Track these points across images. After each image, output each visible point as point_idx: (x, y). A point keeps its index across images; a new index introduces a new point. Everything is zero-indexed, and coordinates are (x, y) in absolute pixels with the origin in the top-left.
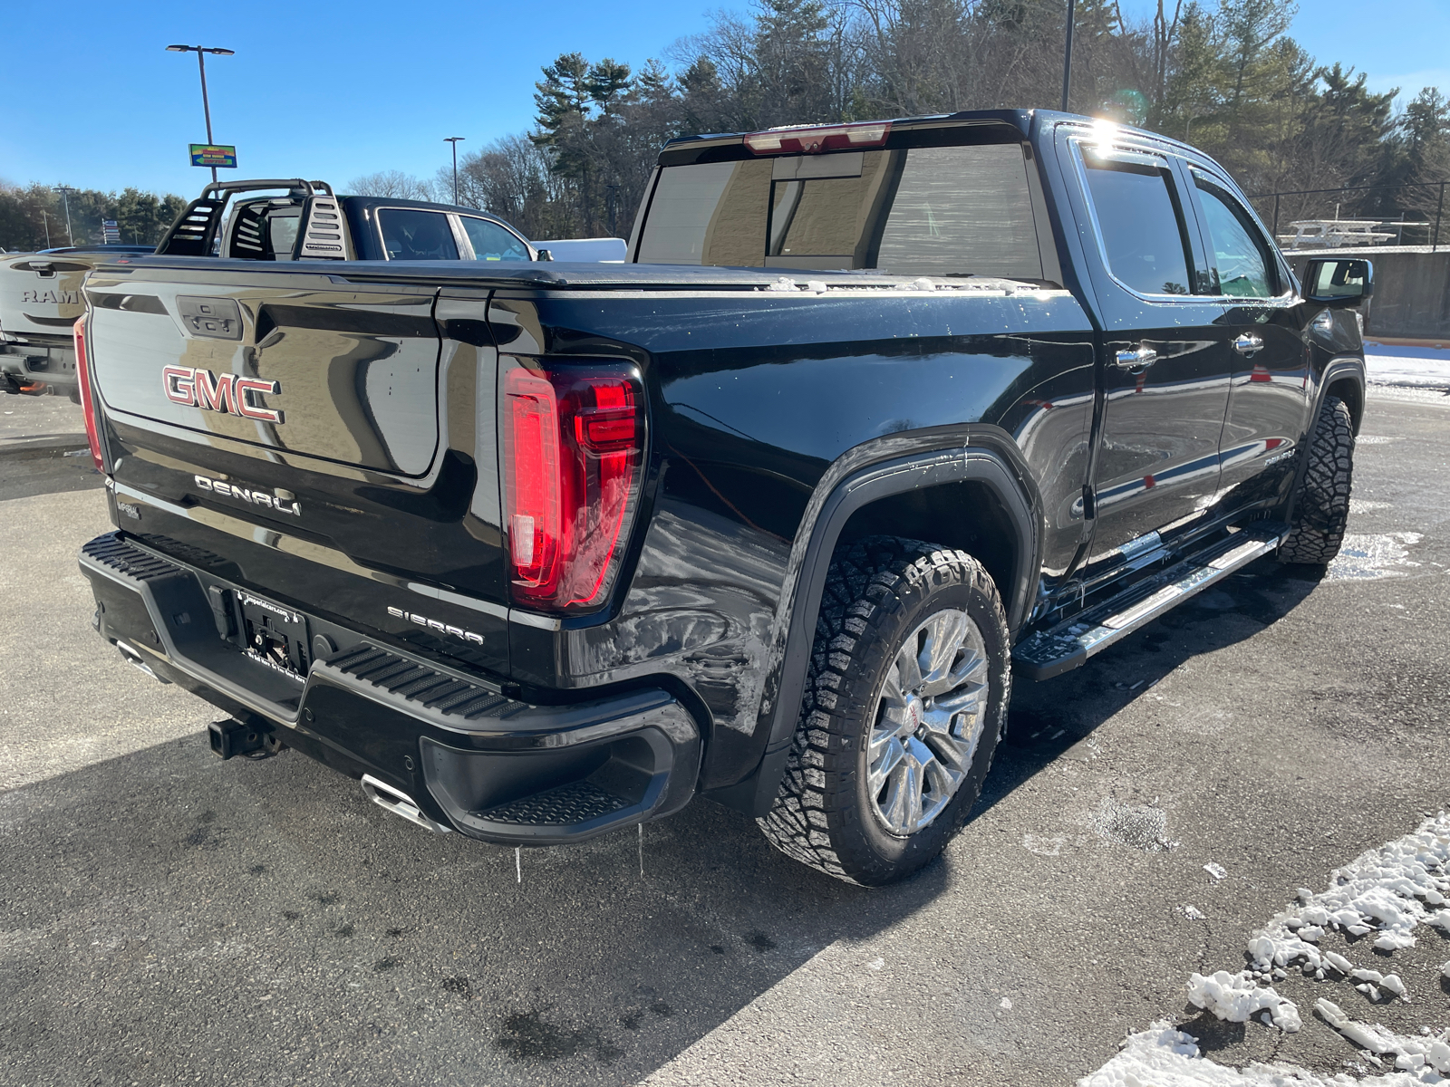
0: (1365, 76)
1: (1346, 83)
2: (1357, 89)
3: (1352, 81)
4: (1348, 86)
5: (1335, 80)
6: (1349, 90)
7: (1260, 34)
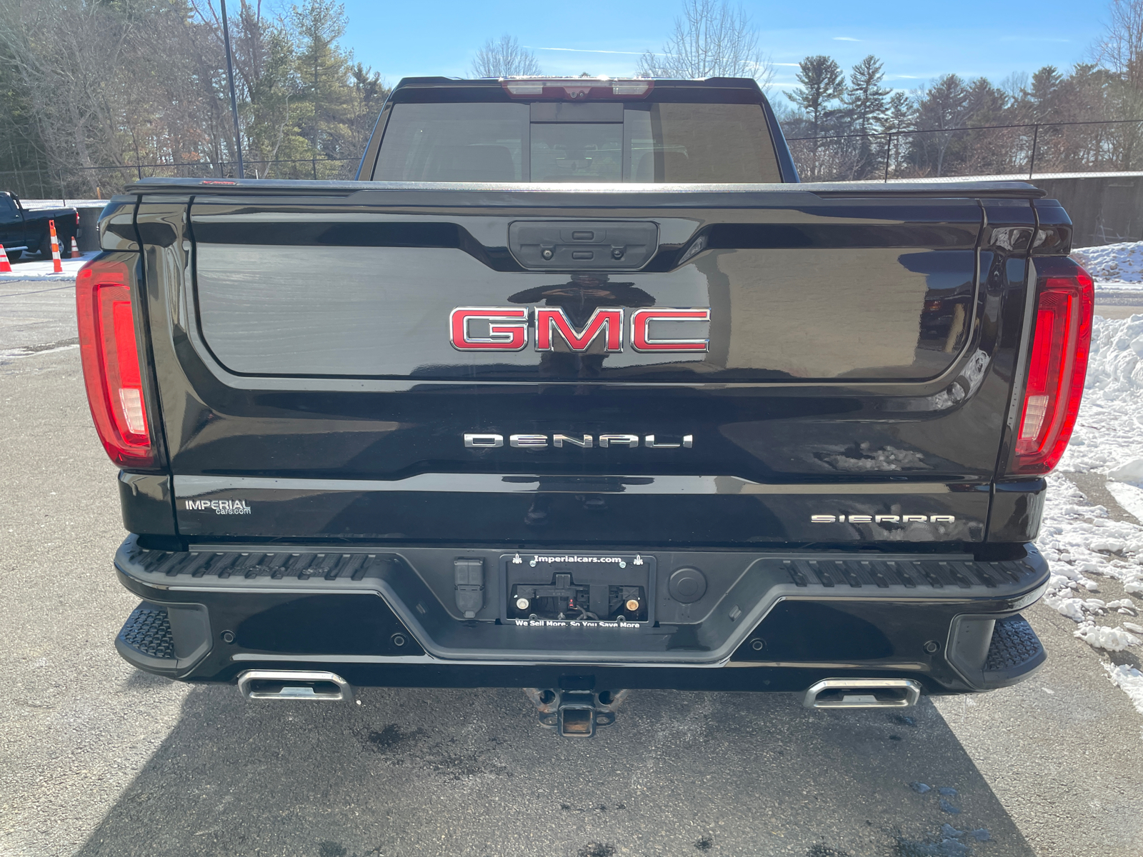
0: (379, 74)
1: (367, 79)
2: (374, 84)
3: (371, 77)
4: (369, 81)
5: (359, 75)
6: (370, 83)
7: (325, 36)
